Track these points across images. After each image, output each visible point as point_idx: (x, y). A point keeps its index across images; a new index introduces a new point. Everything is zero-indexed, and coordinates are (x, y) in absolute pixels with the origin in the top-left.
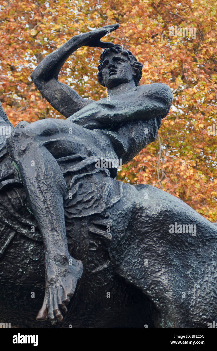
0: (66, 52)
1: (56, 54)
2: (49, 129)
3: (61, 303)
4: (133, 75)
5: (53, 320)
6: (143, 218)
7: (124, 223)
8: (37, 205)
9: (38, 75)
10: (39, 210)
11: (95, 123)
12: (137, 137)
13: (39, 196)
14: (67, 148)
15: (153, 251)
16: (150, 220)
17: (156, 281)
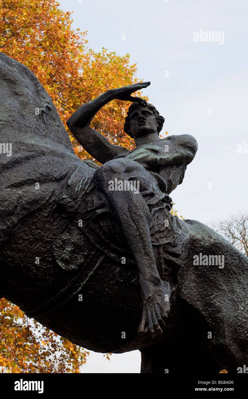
0: (102, 103)
1: (92, 105)
2: (129, 167)
3: (160, 318)
4: (157, 127)
5: (153, 333)
6: (198, 248)
7: (185, 251)
8: (130, 232)
9: (75, 122)
10: (132, 237)
11: (145, 164)
12: (173, 179)
13: (132, 225)
14: (143, 184)
15: (206, 277)
16: (204, 250)
17: (210, 303)
